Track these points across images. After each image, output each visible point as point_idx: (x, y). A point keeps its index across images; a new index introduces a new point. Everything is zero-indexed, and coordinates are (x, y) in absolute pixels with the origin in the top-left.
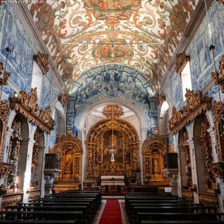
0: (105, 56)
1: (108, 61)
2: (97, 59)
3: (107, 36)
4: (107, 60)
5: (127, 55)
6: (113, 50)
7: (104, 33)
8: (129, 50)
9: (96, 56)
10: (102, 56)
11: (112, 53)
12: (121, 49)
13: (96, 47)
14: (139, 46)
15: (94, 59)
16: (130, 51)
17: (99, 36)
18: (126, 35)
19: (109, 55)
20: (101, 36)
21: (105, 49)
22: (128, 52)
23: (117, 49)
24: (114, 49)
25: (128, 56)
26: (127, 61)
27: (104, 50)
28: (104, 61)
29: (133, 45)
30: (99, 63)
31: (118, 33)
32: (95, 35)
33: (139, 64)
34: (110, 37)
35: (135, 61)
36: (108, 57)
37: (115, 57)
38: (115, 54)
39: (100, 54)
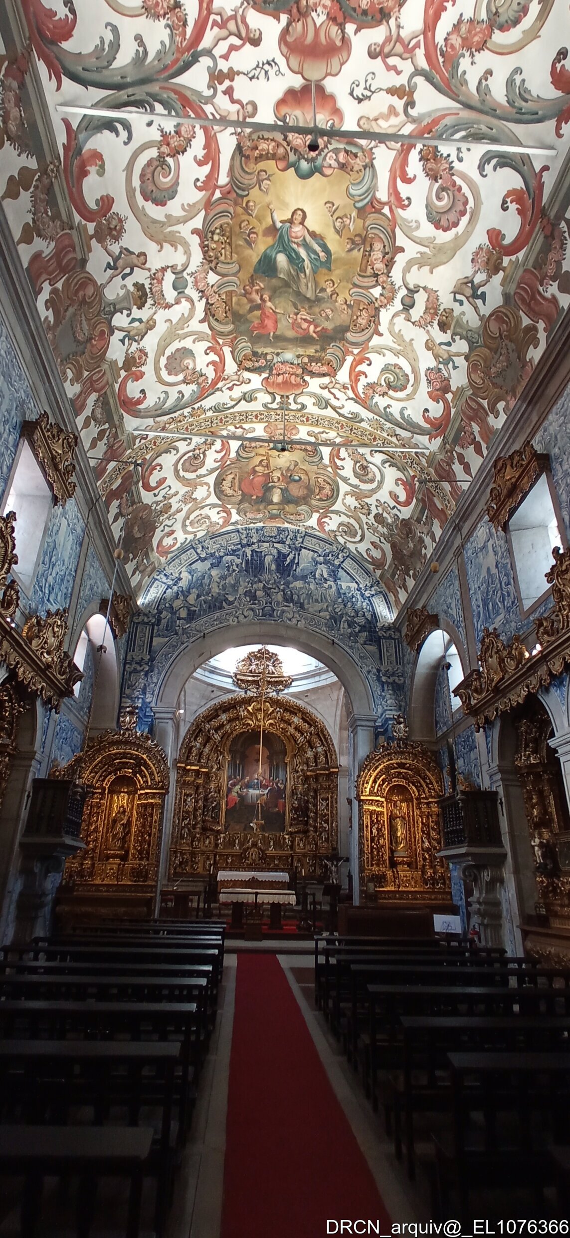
0: (254, 497)
1: (260, 516)
2: (229, 507)
3: (266, 427)
4: (259, 511)
5: (318, 497)
6: (279, 480)
7: (256, 417)
8: (324, 481)
9: (226, 495)
10: (243, 495)
11: (274, 489)
12: (304, 477)
13: (228, 462)
14: (358, 465)
15: (221, 503)
16: (329, 483)
17: (241, 427)
18: (321, 430)
19: (265, 493)
20: (246, 426)
21: (254, 471)
22: (321, 488)
24: (282, 474)
25: (321, 500)
26: (316, 516)
28: (249, 515)
29: (339, 463)
30: (233, 520)
31: (299, 421)
32: (230, 422)
33: (352, 527)
34: (272, 435)
35: (340, 516)
36: (262, 501)
37: (282, 501)
38: (283, 495)
39: (240, 489)
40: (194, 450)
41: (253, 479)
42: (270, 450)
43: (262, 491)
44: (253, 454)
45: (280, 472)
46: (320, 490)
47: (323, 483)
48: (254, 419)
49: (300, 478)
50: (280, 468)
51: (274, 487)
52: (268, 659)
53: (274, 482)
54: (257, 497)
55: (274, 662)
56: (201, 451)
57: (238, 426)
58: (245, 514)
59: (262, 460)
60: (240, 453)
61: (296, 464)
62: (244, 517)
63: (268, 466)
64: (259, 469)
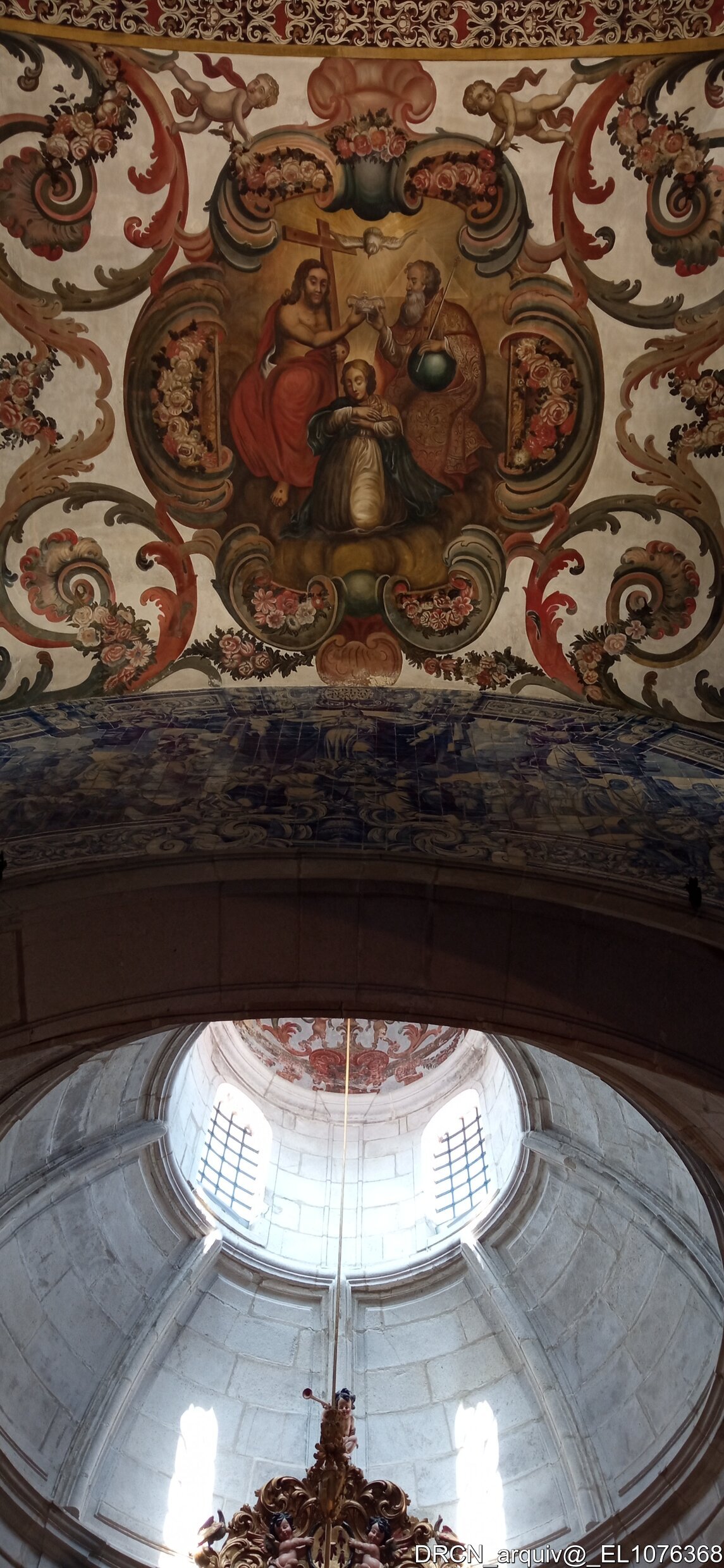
0: (281, 495)
1: (305, 613)
2: (187, 534)
4: (300, 579)
5: (521, 458)
7: (280, 20)
8: (544, 347)
9: (174, 463)
10: (242, 474)
11: (357, 443)
12: (462, 352)
13: (180, 261)
14: (667, 183)
15: (152, 501)
16: (558, 357)
19: (321, 468)
20: (247, 66)
21: (280, 336)
22: (532, 397)
23: (414, 357)
25: (535, 470)
26: (520, 571)
27: (269, 368)
29: (589, 216)
30: (201, 632)
31: (429, 40)
32: (188, 30)
33: (670, 568)
35: (615, 528)
36: (310, 523)
37: (386, 516)
38: (387, 470)
39: (228, 439)
40: (47, 127)
41: (276, 375)
42: (332, 209)
43: (312, 460)
44: (271, 233)
45: (373, 335)
46: (528, 413)
47: (533, 363)
48: (273, 35)
49: (450, 361)
50: (373, 316)
51: (351, 430)
53: (356, 403)
54: (293, 490)
56: (79, 147)
57: (215, 58)
58: (247, 596)
59: (307, 266)
60: (225, 216)
64: (294, 316)
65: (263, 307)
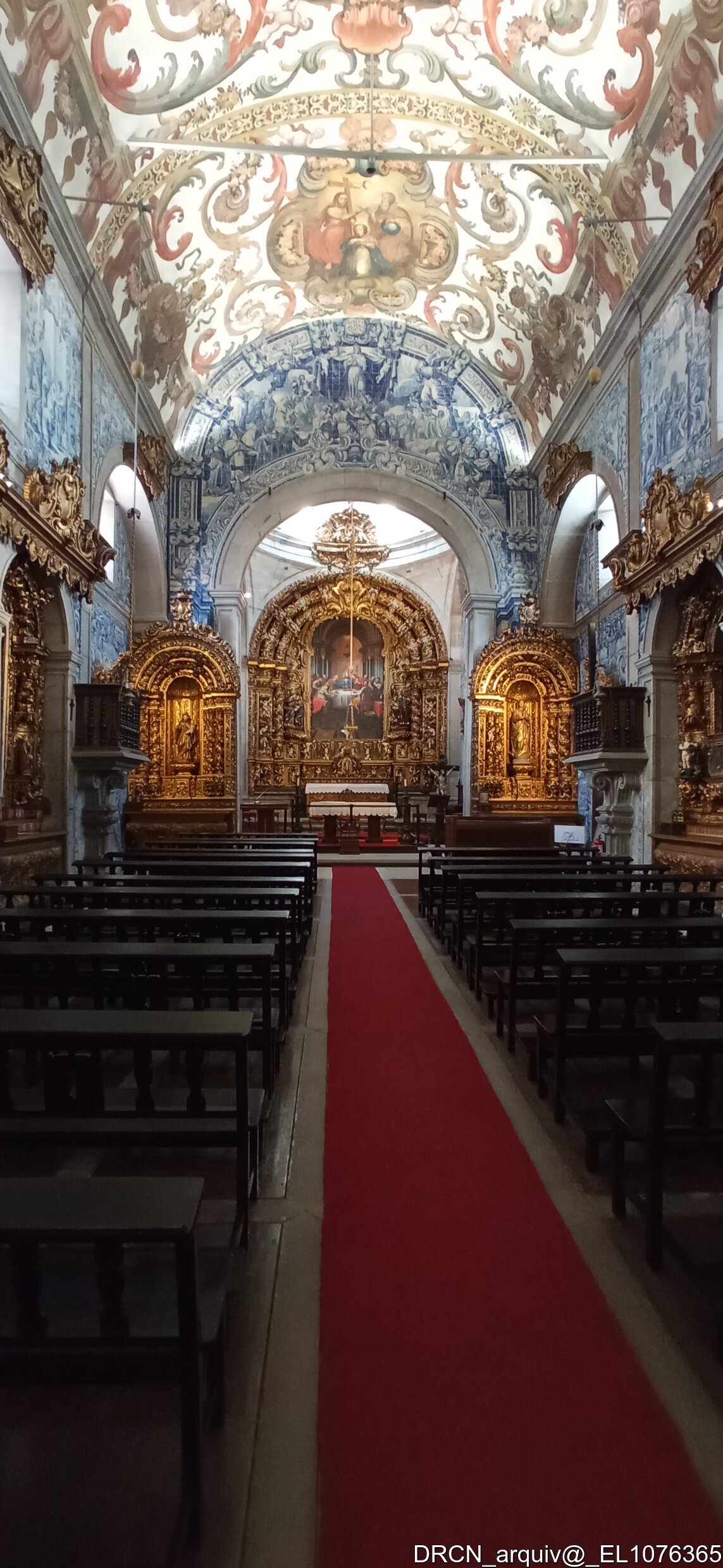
0: (329, 266)
1: (339, 300)
2: (292, 285)
3: (343, 125)
4: (336, 290)
5: (425, 262)
6: (365, 231)
7: (326, 105)
8: (436, 230)
9: (286, 264)
10: (313, 262)
11: (359, 250)
12: (404, 224)
13: (286, 201)
14: (491, 195)
15: (278, 278)
16: (442, 235)
17: (302, 128)
18: (432, 128)
19: (345, 258)
20: (309, 124)
21: (327, 218)
22: (431, 245)
23: (384, 223)
24: (370, 221)
25: (430, 267)
26: (422, 295)
27: (323, 229)
28: (323, 299)
29: (459, 193)
30: (298, 310)
31: (395, 110)
32: (283, 117)
33: (475, 315)
34: (353, 141)
35: (458, 295)
36: (340, 274)
37: (371, 272)
38: (372, 258)
39: (307, 252)
40: (230, 179)
41: (326, 231)
42: (349, 173)
43: (341, 256)
44: (322, 183)
45: (367, 216)
46: (429, 249)
47: (433, 234)
48: (322, 111)
49: (399, 228)
50: (367, 210)
51: (358, 246)
52: (357, 522)
53: (359, 237)
54: (333, 265)
55: (365, 527)
56: (242, 179)
57: (296, 125)
58: (316, 297)
59: (338, 195)
60: (303, 181)
61: (392, 202)
62: (315, 302)
63: (347, 206)
64: (334, 212)
65: (321, 208)
